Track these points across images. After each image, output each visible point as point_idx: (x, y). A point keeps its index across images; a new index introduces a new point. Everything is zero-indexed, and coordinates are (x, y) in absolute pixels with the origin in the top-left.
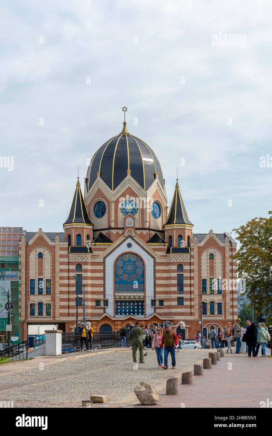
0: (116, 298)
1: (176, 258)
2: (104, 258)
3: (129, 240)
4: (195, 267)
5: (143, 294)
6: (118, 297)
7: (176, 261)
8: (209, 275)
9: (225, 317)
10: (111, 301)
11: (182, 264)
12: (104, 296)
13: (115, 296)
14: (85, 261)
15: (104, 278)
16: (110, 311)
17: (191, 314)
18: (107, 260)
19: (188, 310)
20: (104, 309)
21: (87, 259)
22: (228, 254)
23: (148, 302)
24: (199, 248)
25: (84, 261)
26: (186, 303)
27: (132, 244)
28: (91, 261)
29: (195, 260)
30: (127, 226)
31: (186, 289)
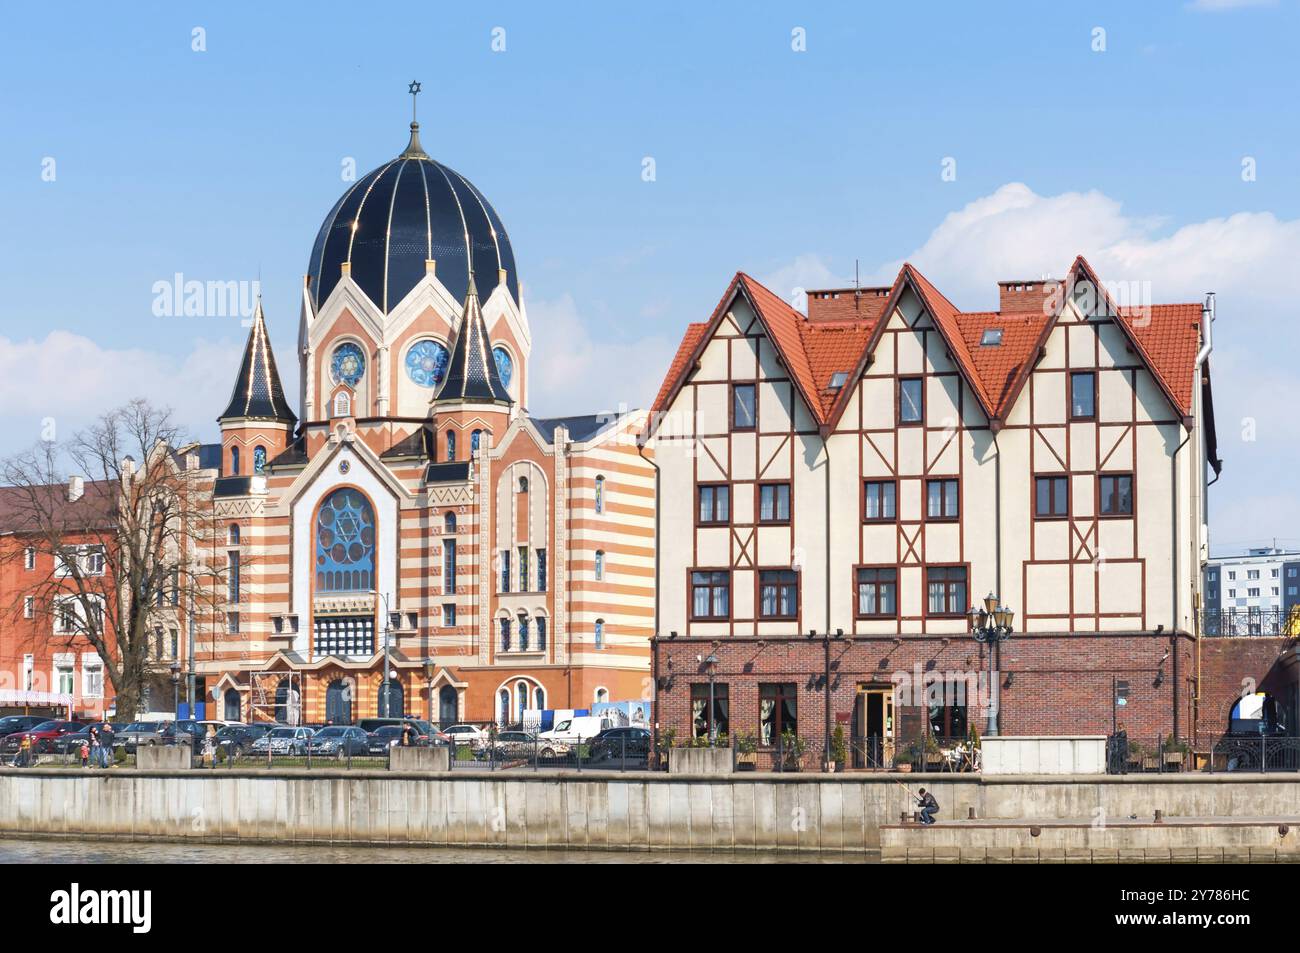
0: (316, 611)
1: (439, 494)
2: (292, 505)
3: (345, 455)
4: (484, 518)
5: (372, 598)
6: (318, 608)
7: (440, 504)
8: (515, 539)
9: (553, 658)
10: (304, 619)
11: (454, 510)
12: (291, 608)
13: (312, 604)
14: (246, 516)
15: (290, 559)
16: (302, 643)
17: (475, 651)
18: (297, 508)
19: (468, 640)
20: (290, 639)
21: (249, 510)
22: (562, 475)
23: (383, 621)
24: (494, 462)
25: (243, 515)
26: (463, 620)
27: (351, 463)
28: (263, 515)
29: (484, 500)
30: (336, 415)
31: (462, 580)
